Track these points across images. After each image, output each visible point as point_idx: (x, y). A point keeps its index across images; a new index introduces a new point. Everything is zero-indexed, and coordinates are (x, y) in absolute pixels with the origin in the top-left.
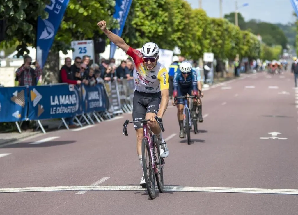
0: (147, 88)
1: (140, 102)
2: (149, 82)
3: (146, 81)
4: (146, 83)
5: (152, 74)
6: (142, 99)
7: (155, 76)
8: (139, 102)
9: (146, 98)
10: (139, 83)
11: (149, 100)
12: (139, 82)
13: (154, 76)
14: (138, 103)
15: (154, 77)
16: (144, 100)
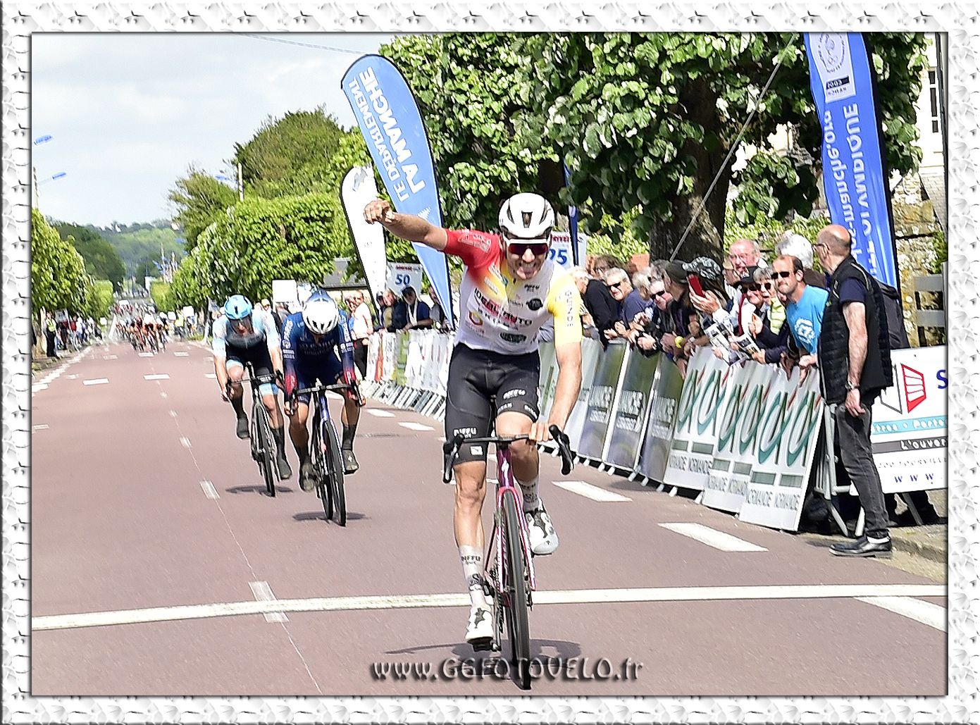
0: (507, 337)
1: (472, 377)
2: (518, 321)
3: (509, 317)
4: (509, 322)
5: (530, 296)
6: (481, 372)
7: (539, 300)
8: (468, 380)
9: (492, 369)
10: (481, 323)
11: (504, 375)
12: (481, 321)
13: (535, 300)
14: (466, 382)
15: (535, 305)
16: (486, 372)
